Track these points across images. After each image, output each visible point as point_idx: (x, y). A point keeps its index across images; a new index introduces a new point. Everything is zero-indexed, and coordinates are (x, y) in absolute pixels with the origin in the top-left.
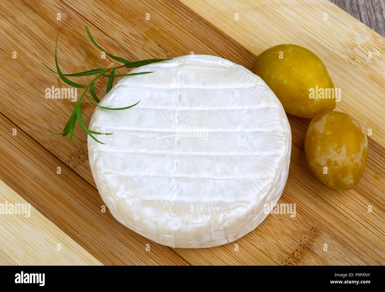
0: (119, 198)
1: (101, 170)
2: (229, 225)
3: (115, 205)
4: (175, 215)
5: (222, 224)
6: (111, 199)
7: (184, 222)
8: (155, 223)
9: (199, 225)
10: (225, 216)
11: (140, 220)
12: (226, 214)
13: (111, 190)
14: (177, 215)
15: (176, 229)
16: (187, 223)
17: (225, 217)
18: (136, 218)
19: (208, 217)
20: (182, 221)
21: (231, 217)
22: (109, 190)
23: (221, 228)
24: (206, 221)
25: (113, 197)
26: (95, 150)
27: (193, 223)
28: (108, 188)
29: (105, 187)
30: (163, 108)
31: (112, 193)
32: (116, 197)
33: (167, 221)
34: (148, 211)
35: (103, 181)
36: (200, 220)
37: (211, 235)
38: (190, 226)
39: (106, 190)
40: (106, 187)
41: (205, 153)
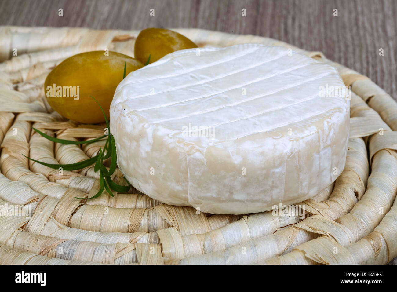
0: (207, 147)
1: (168, 135)
2: (335, 136)
3: (205, 160)
4: (278, 137)
5: (329, 134)
6: (198, 155)
7: (292, 139)
8: (262, 154)
9: (309, 138)
10: (328, 122)
11: (243, 159)
12: (328, 120)
13: (193, 145)
14: (280, 136)
15: (287, 151)
16: (297, 140)
17: (330, 124)
18: (237, 160)
19: (314, 128)
20: (290, 140)
21: (334, 123)
22: (191, 146)
23: (329, 142)
24: (314, 132)
25: (199, 151)
26: (145, 126)
27: (303, 138)
28: (187, 145)
29: (184, 147)
30: (184, 86)
31: (197, 147)
32: (203, 147)
33: (275, 145)
34: (248, 146)
35: (177, 142)
36: (307, 133)
37: (320, 158)
38: (301, 141)
39: (187, 148)
40: (185, 145)
41: (262, 95)
